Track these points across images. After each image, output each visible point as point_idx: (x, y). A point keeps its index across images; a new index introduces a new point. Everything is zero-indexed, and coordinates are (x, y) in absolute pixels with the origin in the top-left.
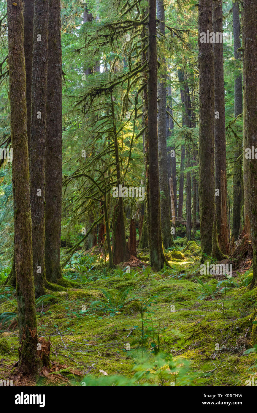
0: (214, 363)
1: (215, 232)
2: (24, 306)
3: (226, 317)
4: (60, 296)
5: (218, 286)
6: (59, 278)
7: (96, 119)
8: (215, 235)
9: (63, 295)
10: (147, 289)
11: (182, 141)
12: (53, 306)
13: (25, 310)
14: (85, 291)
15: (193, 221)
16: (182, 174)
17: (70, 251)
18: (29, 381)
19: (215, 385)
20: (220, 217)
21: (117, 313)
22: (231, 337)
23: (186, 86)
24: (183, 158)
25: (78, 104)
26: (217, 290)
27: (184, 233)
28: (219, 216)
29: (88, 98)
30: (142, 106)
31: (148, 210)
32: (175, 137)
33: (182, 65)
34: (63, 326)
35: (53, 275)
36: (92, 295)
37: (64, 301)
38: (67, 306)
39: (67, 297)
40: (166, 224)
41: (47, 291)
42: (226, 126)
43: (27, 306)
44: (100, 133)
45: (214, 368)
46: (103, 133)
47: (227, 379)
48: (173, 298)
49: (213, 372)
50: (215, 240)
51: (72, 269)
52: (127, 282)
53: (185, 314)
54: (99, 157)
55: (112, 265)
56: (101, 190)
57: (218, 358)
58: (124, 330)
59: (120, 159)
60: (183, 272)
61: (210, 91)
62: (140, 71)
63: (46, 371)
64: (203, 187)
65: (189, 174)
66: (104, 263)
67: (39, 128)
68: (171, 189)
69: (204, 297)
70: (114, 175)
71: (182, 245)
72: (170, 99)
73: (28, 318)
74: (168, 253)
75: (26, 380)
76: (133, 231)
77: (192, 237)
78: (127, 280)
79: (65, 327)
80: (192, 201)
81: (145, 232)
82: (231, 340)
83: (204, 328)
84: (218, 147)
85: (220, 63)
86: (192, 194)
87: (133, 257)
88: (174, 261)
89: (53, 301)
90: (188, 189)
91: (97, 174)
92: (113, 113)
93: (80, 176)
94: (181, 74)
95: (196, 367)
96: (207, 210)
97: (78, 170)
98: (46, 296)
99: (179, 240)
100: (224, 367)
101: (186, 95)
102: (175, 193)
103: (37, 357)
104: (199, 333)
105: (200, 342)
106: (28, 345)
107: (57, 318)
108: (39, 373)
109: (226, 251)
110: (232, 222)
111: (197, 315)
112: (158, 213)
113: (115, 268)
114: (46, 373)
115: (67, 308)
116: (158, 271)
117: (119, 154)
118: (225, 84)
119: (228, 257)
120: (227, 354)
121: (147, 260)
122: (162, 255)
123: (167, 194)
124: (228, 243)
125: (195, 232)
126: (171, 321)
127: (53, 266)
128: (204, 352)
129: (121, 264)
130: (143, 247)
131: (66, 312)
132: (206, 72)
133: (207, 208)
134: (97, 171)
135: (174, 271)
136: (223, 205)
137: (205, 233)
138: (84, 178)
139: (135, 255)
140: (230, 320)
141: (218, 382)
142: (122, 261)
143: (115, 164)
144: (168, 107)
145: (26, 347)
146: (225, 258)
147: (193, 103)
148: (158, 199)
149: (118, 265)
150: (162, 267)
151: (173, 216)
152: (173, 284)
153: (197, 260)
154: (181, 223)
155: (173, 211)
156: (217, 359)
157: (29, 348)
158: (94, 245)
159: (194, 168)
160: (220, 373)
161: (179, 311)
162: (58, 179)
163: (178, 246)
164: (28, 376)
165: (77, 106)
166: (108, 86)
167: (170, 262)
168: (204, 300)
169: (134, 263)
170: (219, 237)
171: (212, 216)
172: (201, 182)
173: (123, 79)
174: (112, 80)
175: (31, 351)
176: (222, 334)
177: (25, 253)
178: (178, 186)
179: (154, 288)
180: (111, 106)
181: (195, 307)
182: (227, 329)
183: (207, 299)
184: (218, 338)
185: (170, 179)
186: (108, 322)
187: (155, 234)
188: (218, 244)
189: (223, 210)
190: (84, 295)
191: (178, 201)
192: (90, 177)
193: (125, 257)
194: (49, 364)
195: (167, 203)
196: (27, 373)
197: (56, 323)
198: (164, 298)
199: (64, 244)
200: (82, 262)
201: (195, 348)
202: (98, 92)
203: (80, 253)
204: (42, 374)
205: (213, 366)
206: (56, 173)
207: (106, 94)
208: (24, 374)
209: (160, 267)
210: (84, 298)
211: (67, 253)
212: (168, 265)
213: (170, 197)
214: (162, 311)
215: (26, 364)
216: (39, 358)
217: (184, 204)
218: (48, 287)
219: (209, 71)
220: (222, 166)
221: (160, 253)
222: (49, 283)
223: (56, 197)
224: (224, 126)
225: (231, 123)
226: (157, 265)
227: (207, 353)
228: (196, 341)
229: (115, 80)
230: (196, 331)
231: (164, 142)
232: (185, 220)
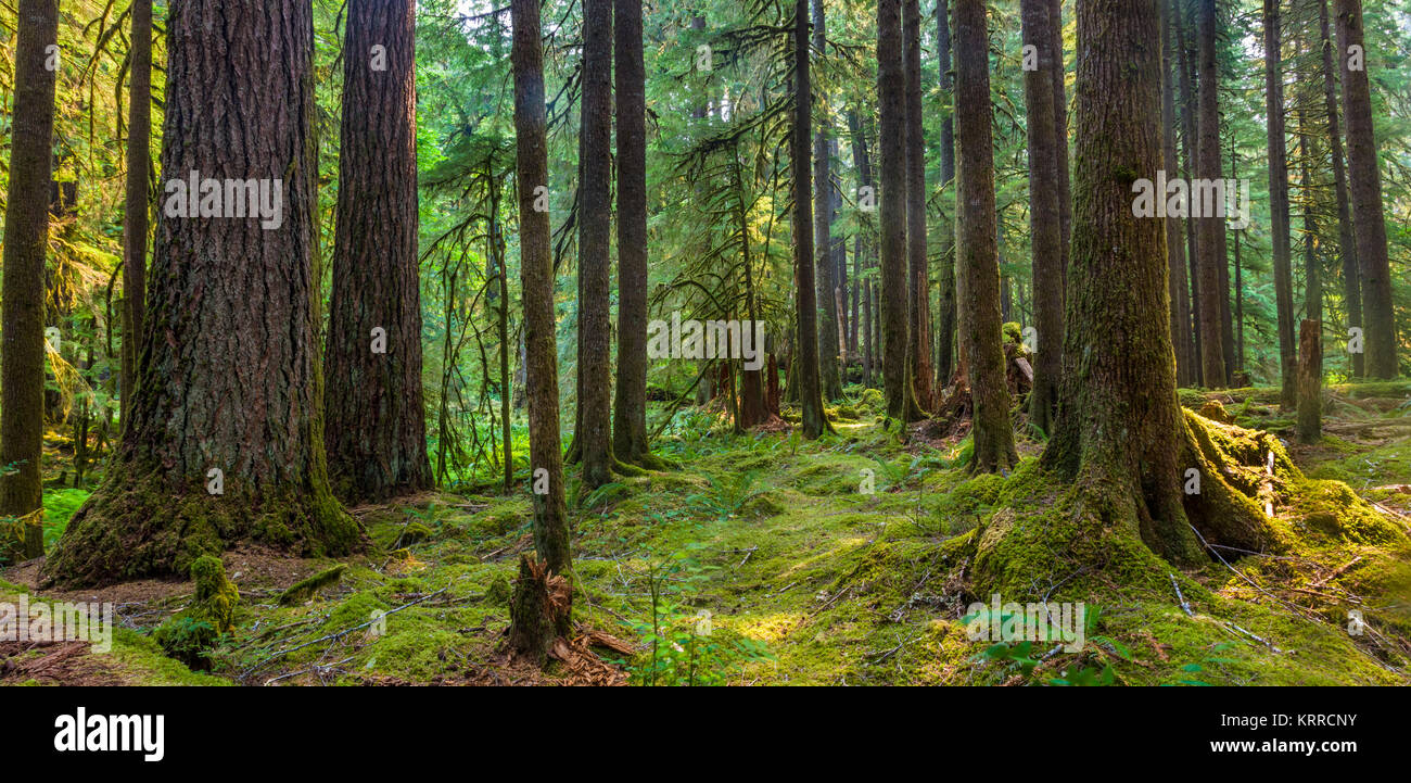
0: (897, 631)
1: (908, 374)
2: (545, 511)
3: (922, 534)
4: (636, 485)
5: (912, 466)
6: (644, 452)
7: (712, 191)
8: (908, 379)
9: (641, 484)
10: (791, 470)
11: (854, 227)
12: (625, 502)
13: (546, 518)
14: (681, 477)
15: (874, 358)
16: (857, 281)
17: (670, 407)
18: (529, 665)
19: (897, 684)
20: (917, 350)
21: (731, 516)
22: (931, 576)
23: (860, 138)
24: (857, 255)
25: (681, 166)
26: (911, 472)
27: (860, 377)
28: (915, 348)
29: (698, 155)
30: (786, 170)
31: (798, 339)
32: (844, 220)
33: (855, 104)
34: (635, 539)
35: (633, 447)
36: (691, 483)
37: (643, 495)
38: (647, 502)
39: (648, 486)
40: (831, 362)
41: (616, 476)
42: (927, 201)
43: (551, 511)
44: (717, 213)
45: (897, 644)
46: (724, 214)
47: (922, 670)
48: (835, 487)
49: (893, 654)
50: (908, 388)
51: (675, 437)
52: (758, 459)
53: (849, 521)
54: (716, 254)
55: (739, 431)
56: (719, 308)
57: (906, 620)
58: (737, 552)
59: (751, 256)
60: (855, 441)
61: (897, 135)
62: (782, 110)
63: (561, 646)
64: (887, 297)
65: (867, 280)
66: (727, 427)
67: (599, 197)
68: (839, 306)
69: (886, 487)
70: (743, 283)
71: (856, 395)
72: (837, 161)
73: (551, 532)
74: (831, 410)
75: (522, 664)
76: (773, 373)
77: (872, 384)
78: (758, 455)
79: (639, 541)
80: (873, 326)
81: (795, 375)
82: (933, 583)
83: (879, 556)
84: (913, 234)
85: (917, 93)
86: (873, 314)
87: (774, 416)
88: (843, 422)
89: (624, 494)
90: (867, 305)
91: (715, 281)
92: (739, 181)
93: (686, 283)
94: (853, 118)
95: (859, 639)
96: (894, 336)
97: (681, 275)
98: (613, 485)
99: (852, 388)
100: (917, 643)
101: (861, 153)
102: (845, 312)
103: (544, 619)
104: (870, 566)
105: (872, 584)
106: (527, 594)
107: (628, 524)
108: (547, 649)
109: (927, 405)
110: (937, 357)
111: (871, 522)
112: (815, 343)
113: (744, 434)
114: (562, 650)
115: (647, 507)
116: (815, 439)
117: (750, 248)
118: (925, 132)
119: (931, 417)
120: (924, 612)
121: (798, 420)
122: (822, 412)
123: (831, 312)
124: (931, 392)
125: (878, 376)
126: (823, 535)
127: (634, 434)
128: (878, 605)
129: (753, 428)
130: (793, 400)
131: (644, 513)
132: (890, 104)
133: (894, 333)
134: (713, 275)
135: (839, 440)
136: (923, 329)
137: (891, 375)
138: (694, 288)
139: (778, 414)
140: (930, 539)
141: (903, 676)
142: (755, 423)
143: (742, 264)
144: (833, 175)
145: (523, 598)
146: (927, 418)
147: (873, 167)
148: (814, 320)
149: (749, 430)
150: (821, 433)
151: (842, 350)
152: (835, 463)
153: (879, 421)
154: (855, 361)
155: (841, 342)
156: (903, 621)
157: (527, 600)
158: (713, 396)
159: (876, 270)
160: (908, 655)
161: (840, 514)
162: (639, 287)
163: (849, 398)
164: (527, 656)
165: (681, 170)
166: (730, 136)
167: (835, 425)
168: (888, 491)
169: (775, 426)
170: (915, 382)
171: (902, 346)
172: (884, 290)
173: (754, 123)
174: (737, 125)
175: (531, 605)
176: (915, 568)
177: (544, 413)
178: (850, 301)
179: (802, 470)
180: (736, 169)
181: (869, 506)
182: (924, 560)
183: (894, 490)
184: (906, 576)
185: (837, 290)
186: (712, 533)
187: (810, 378)
188: (913, 393)
189: (923, 337)
190: (679, 484)
191: (850, 326)
192: (700, 286)
193: (760, 417)
194: (569, 631)
195: (830, 328)
196: (525, 649)
197: (625, 533)
198: (818, 487)
199: (659, 396)
200: (693, 424)
201: (861, 595)
202: (711, 145)
203: (691, 410)
204: (553, 651)
205: (894, 640)
206: (638, 276)
207: (727, 149)
208: (520, 652)
209: (818, 432)
210: (677, 489)
211: (666, 410)
212: (830, 428)
213: (836, 320)
214: (810, 514)
215: (523, 630)
216: (548, 621)
217: (860, 330)
218: (617, 469)
219: (896, 103)
220: (919, 265)
221: (818, 409)
222: (618, 462)
223: (637, 317)
224: (923, 199)
225: (935, 196)
226: (813, 429)
227: (884, 608)
228: (863, 581)
229: (741, 125)
230: (865, 562)
231: (824, 228)
232: (861, 356)
